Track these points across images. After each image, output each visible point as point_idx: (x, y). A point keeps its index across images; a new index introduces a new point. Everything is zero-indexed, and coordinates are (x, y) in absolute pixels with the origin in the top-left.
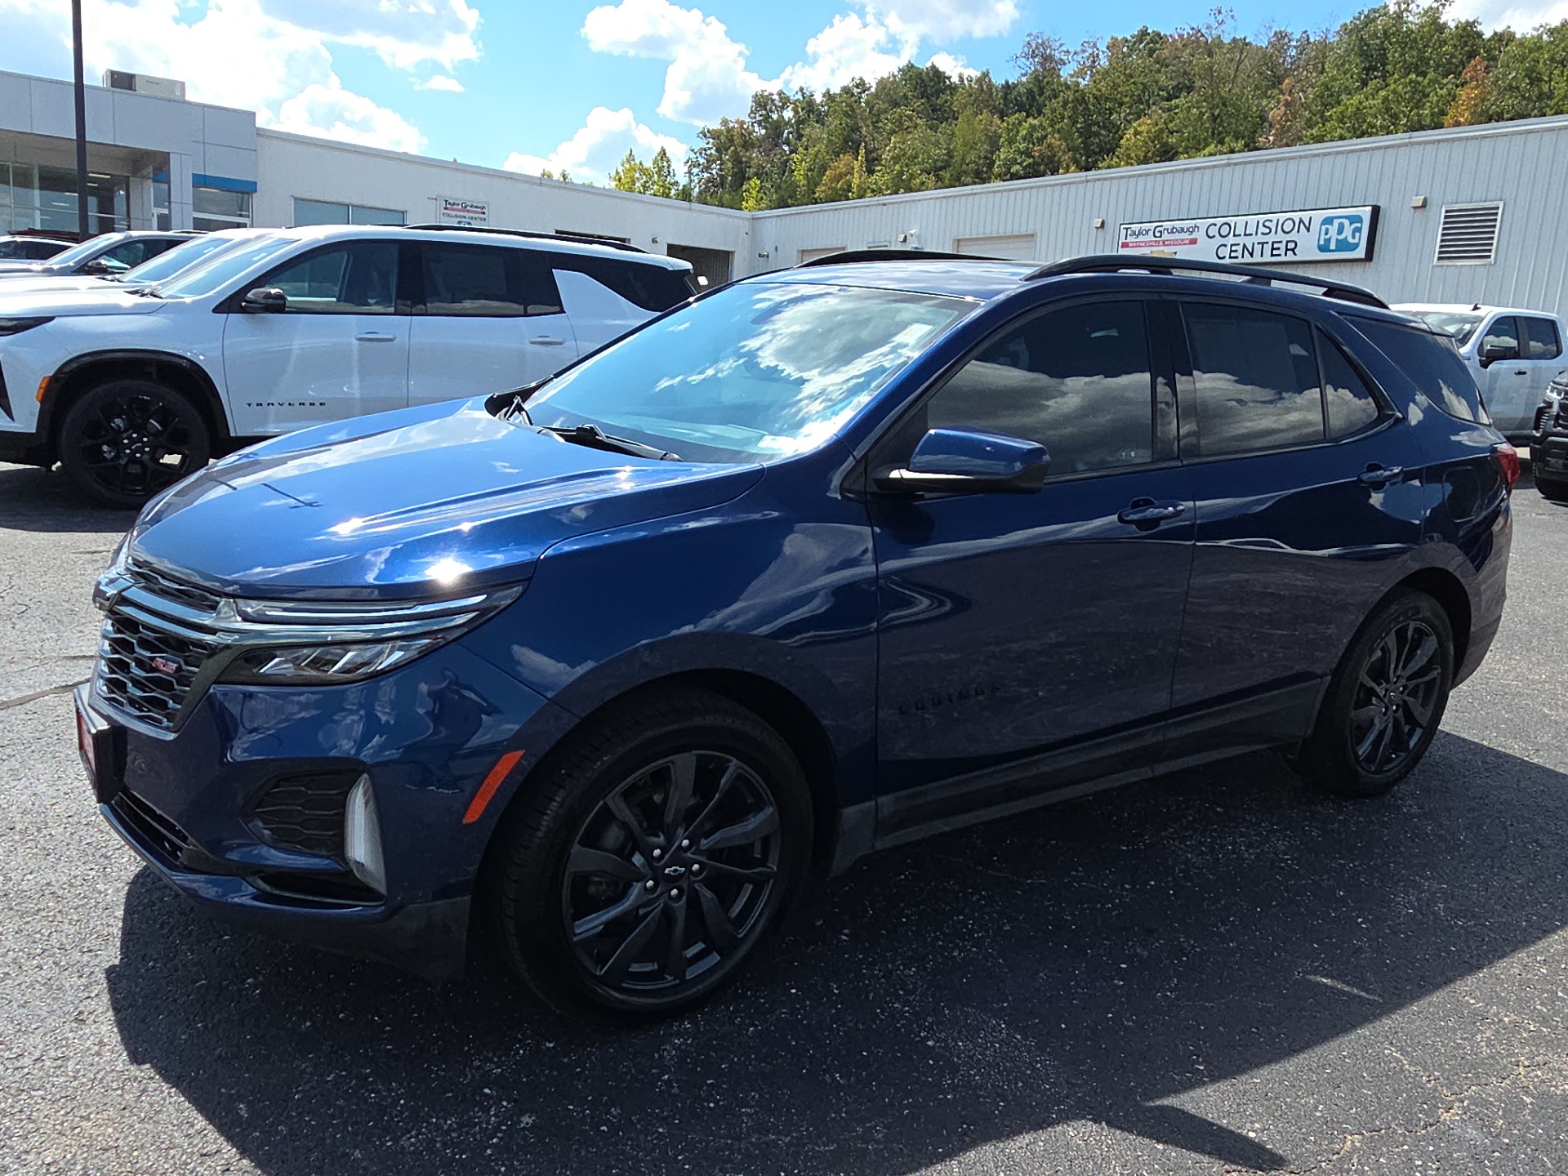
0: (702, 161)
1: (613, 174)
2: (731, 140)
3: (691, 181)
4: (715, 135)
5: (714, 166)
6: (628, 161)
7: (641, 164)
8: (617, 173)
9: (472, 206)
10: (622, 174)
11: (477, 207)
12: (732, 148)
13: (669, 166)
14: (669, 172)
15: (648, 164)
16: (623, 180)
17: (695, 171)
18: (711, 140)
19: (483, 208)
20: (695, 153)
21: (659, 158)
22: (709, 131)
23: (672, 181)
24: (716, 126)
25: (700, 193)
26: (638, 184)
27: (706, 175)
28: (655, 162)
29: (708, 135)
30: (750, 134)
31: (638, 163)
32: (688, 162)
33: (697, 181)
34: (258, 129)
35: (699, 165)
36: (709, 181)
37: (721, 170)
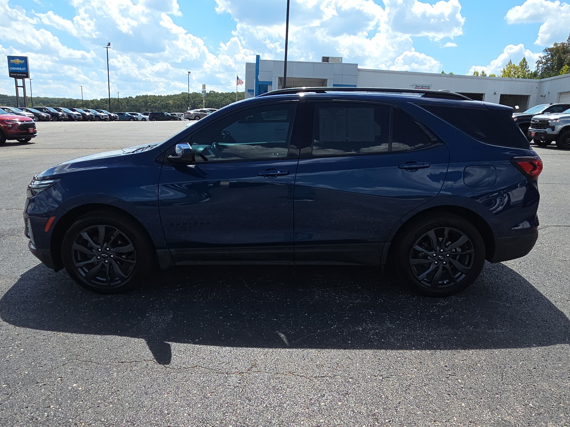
0: (544, 61)
1: (502, 70)
2: (558, 51)
3: (538, 69)
4: (551, 50)
5: (549, 62)
6: (509, 64)
7: (514, 65)
8: (504, 69)
9: (425, 87)
10: (506, 69)
11: (427, 87)
12: (558, 54)
13: (526, 65)
14: (526, 67)
15: (517, 65)
16: (506, 72)
17: (541, 65)
18: (549, 52)
19: (429, 87)
20: (541, 58)
21: (522, 62)
22: (548, 49)
23: (527, 70)
24: (552, 46)
25: (542, 73)
26: (512, 73)
27: (545, 66)
28: (520, 64)
29: (548, 50)
30: (567, 48)
31: (513, 64)
32: (537, 62)
33: (541, 69)
34: (358, 69)
35: (543, 62)
36: (546, 68)
37: (552, 63)
